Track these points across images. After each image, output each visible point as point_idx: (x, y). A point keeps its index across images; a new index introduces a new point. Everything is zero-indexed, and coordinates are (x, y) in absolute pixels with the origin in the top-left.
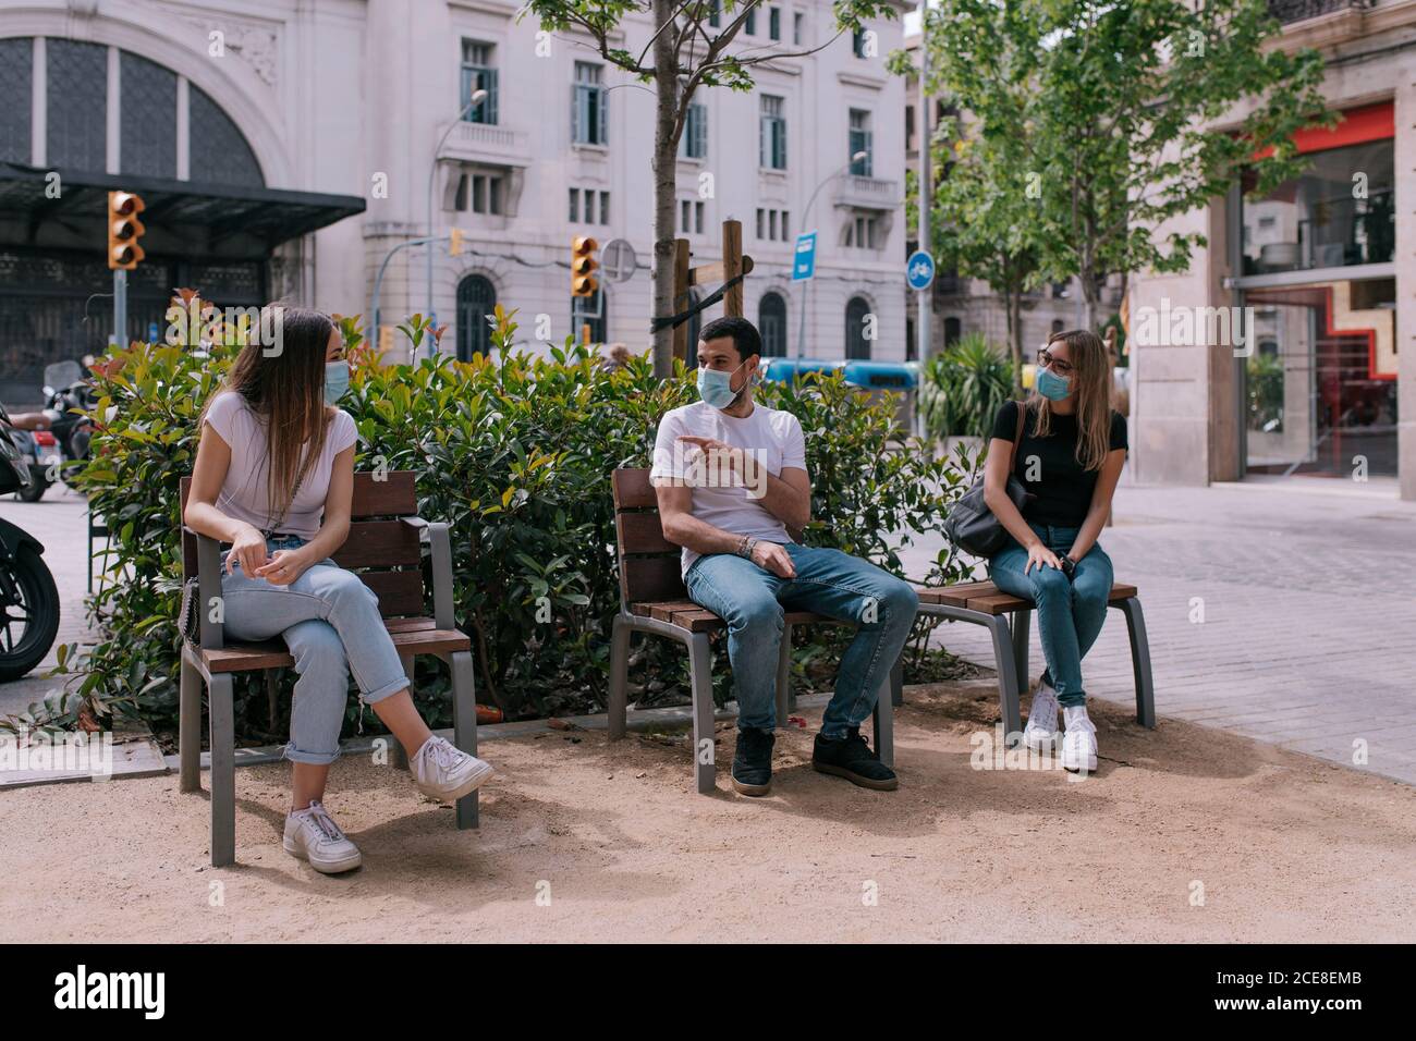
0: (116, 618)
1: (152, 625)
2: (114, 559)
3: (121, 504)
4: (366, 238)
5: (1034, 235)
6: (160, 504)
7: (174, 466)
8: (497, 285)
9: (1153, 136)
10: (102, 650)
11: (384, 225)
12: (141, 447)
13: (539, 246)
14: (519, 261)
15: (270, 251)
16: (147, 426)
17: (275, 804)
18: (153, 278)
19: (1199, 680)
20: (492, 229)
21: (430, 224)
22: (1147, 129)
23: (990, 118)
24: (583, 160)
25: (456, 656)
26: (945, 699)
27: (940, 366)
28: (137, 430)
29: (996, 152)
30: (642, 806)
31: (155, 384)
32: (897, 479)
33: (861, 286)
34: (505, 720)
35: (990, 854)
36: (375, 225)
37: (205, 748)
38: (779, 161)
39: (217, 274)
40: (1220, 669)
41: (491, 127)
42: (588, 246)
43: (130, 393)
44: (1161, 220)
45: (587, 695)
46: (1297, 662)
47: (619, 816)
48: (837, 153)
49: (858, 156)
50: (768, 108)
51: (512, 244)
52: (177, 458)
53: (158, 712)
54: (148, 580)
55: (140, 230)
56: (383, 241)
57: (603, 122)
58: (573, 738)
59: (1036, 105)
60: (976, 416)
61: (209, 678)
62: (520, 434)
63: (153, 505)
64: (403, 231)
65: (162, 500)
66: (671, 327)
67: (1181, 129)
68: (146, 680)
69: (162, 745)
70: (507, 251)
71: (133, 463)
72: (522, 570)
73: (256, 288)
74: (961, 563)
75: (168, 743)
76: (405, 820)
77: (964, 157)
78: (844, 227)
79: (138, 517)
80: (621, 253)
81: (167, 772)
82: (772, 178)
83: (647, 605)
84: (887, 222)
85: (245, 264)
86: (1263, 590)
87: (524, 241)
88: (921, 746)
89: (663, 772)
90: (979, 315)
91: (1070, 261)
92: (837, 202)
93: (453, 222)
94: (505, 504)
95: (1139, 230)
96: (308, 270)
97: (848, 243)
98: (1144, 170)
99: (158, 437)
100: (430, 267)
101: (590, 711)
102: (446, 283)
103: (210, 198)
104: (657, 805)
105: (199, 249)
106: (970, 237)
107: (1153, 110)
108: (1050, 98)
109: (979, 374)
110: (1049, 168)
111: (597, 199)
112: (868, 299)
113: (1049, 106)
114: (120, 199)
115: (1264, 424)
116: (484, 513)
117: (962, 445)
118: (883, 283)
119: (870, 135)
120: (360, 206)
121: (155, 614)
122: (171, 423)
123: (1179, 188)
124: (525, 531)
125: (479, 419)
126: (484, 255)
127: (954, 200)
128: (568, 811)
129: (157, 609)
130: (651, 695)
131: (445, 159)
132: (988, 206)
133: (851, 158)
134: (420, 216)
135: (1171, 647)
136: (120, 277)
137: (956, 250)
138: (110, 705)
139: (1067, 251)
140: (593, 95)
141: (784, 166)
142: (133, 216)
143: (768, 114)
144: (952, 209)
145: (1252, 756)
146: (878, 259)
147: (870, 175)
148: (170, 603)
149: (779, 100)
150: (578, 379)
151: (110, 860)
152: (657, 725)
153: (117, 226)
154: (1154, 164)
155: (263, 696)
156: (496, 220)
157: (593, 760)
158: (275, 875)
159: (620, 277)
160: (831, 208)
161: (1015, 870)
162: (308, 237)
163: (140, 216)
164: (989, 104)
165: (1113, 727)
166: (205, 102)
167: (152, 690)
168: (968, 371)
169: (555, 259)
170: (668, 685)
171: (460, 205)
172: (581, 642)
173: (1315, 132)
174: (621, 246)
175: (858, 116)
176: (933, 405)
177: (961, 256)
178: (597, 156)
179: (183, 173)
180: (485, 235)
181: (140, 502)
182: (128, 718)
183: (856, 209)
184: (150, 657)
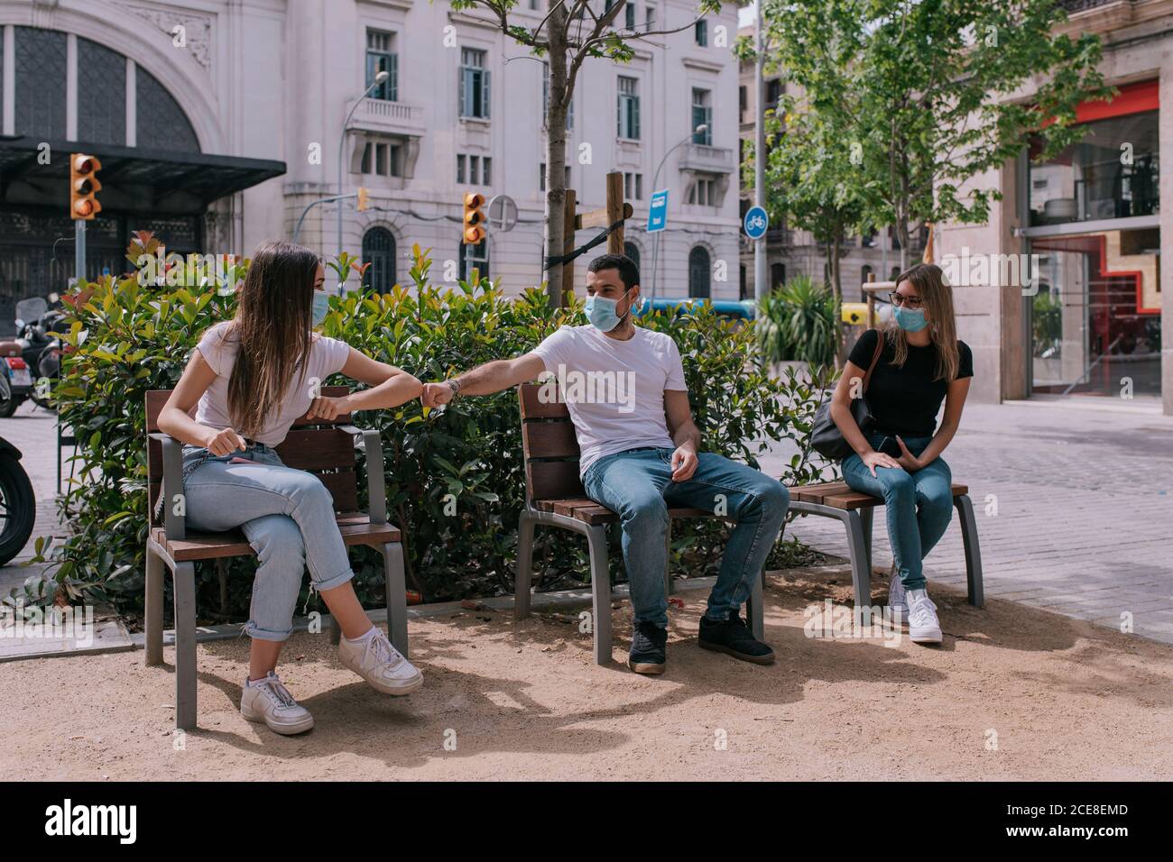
0: (83, 515)
1: (118, 520)
2: (80, 464)
3: (89, 415)
4: (286, 196)
5: (858, 191)
6: (124, 416)
7: (138, 382)
8: (396, 236)
9: (959, 108)
10: (74, 542)
11: (301, 185)
12: (108, 366)
13: (432, 203)
14: (416, 216)
15: (204, 208)
16: (114, 348)
17: (228, 676)
18: (106, 230)
19: (1014, 566)
20: (392, 188)
21: (340, 184)
22: (953, 102)
23: (820, 91)
24: (469, 131)
25: (388, 546)
26: (799, 583)
27: (772, 303)
28: (105, 351)
29: (824, 122)
30: (548, 676)
31: (120, 312)
32: (755, 395)
33: (702, 237)
34: (424, 602)
35: (858, 717)
36: (292, 185)
37: (169, 626)
38: (633, 132)
39: (160, 227)
40: (1032, 556)
41: (392, 103)
42: (477, 201)
43: (99, 319)
44: (964, 179)
45: (492, 579)
46: (1097, 550)
47: (529, 685)
48: (682, 126)
49: (700, 128)
50: (625, 87)
51: (409, 201)
52: (140, 375)
53: (123, 596)
54: (115, 481)
55: (98, 186)
56: (300, 198)
57: (486, 98)
58: (485, 618)
59: (860, 81)
60: (803, 344)
61: (173, 566)
62: (437, 355)
63: (117, 417)
64: (317, 190)
65: (126, 412)
66: (561, 264)
67: (982, 102)
68: (113, 568)
69: (127, 624)
70: (405, 207)
71: (100, 380)
72: (439, 472)
73: (193, 239)
74: (811, 466)
75: (132, 622)
76: (343, 689)
77: (792, 127)
78: (688, 188)
79: (103, 428)
80: (505, 207)
81: (133, 648)
82: (627, 147)
83: (551, 502)
84: (724, 183)
85: (184, 218)
86: (1059, 490)
87: (420, 198)
88: (784, 623)
89: (562, 647)
90: (801, 262)
91: (888, 213)
92: (682, 166)
93: (360, 183)
94: (425, 415)
95: (946, 187)
96: (237, 223)
97: (691, 201)
98: (950, 135)
99: (123, 357)
100: (340, 220)
101: (497, 594)
102: (353, 233)
103: (154, 162)
104: (561, 676)
105: (144, 205)
106: (798, 195)
107: (958, 85)
108: (872, 75)
109: (805, 309)
110: (871, 134)
111: (481, 163)
112: (708, 248)
113: (870, 82)
114: (80, 160)
115: (1043, 352)
116: (407, 423)
117: (790, 368)
118: (720, 234)
119: (710, 110)
120: (281, 169)
121: (120, 510)
122: (135, 345)
123: (981, 151)
124: (442, 438)
125: (400, 343)
126: (386, 211)
127: (784, 163)
128: (486, 680)
129: (123, 506)
130: (547, 580)
131: (353, 129)
132: (819, 167)
133: (694, 130)
134: (332, 177)
135: (988, 538)
136: (81, 226)
137: (786, 206)
138: (82, 590)
139: (885, 204)
140: (477, 76)
141: (637, 136)
142: (91, 175)
143: (624, 93)
144: (782, 171)
145: (1070, 631)
146: (716, 215)
147: (710, 144)
148: (135, 501)
149: (634, 80)
150: (483, 308)
151: (87, 726)
152: (556, 605)
153: (78, 183)
154: (960, 130)
155: (214, 581)
156: (396, 181)
157: (503, 635)
158: (232, 739)
159: (504, 227)
160: (678, 172)
161: (882, 732)
162: (237, 195)
163: (97, 175)
164: (820, 80)
165: (948, 607)
166: (150, 81)
167: (118, 577)
168: (796, 307)
169: (446, 213)
170: (563, 571)
171: (365, 169)
172: (489, 535)
173: (1094, 104)
174: (505, 202)
175: (700, 94)
176: (767, 335)
177: (790, 211)
178: (481, 128)
179: (131, 141)
180: (386, 193)
181: (106, 414)
182: (98, 601)
183: (698, 172)
184: (116, 547)
